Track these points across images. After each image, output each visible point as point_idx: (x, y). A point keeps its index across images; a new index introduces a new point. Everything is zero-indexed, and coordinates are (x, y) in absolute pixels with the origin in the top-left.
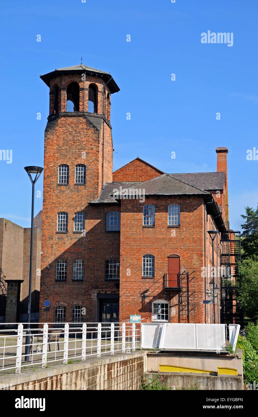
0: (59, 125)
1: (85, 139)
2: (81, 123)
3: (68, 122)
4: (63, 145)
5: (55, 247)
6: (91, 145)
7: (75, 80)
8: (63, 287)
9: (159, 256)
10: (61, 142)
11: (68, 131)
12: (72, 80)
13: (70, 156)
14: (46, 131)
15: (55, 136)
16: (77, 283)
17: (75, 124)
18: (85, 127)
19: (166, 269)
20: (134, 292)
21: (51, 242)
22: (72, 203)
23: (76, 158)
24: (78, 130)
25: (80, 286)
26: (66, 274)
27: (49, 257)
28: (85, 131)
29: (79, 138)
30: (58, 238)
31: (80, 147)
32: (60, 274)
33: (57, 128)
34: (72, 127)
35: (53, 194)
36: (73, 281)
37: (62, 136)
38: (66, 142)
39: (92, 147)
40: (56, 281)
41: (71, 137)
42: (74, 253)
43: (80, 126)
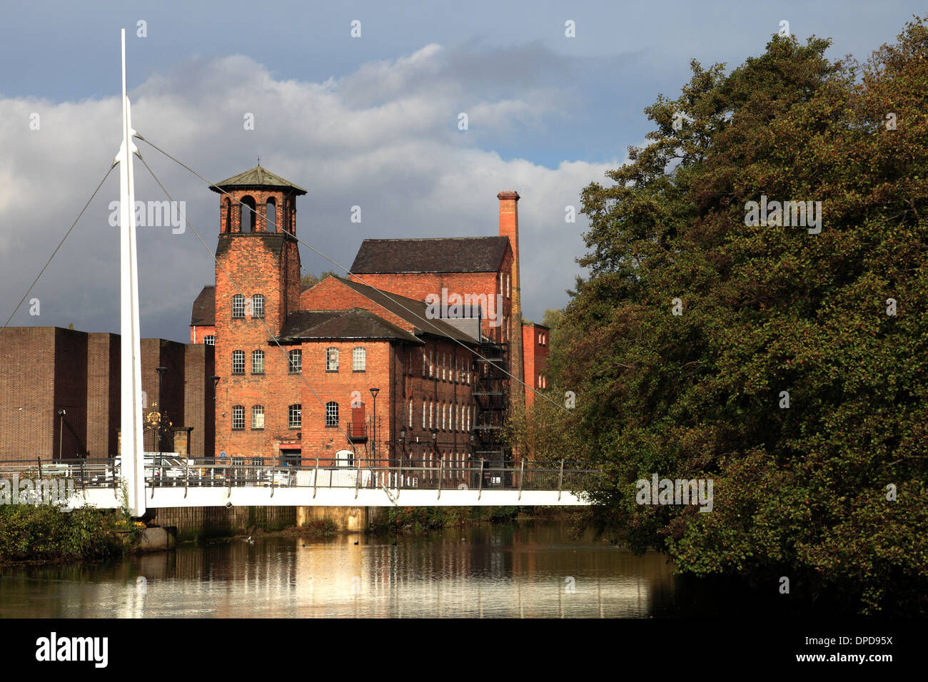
0: (232, 247)
1: (263, 264)
2: (258, 246)
3: (243, 244)
4: (238, 272)
5: (230, 391)
6: (270, 272)
7: (250, 194)
8: (240, 437)
9: (343, 404)
10: (235, 268)
11: (243, 255)
12: (247, 194)
13: (246, 285)
14: (217, 255)
15: (228, 261)
16: (256, 432)
17: (251, 247)
18: (262, 250)
19: (350, 418)
20: (317, 442)
21: (226, 386)
22: (249, 340)
23: (253, 288)
24: (255, 254)
25: (260, 435)
26: (243, 422)
27: (224, 403)
28: (263, 255)
29: (256, 264)
30: (234, 381)
31: (257, 274)
32: (237, 422)
33: (230, 251)
34: (247, 250)
35: (227, 329)
36: (252, 430)
37: (236, 262)
38: (241, 269)
39: (271, 274)
40: (233, 430)
41: (246, 263)
42: (253, 398)
43: (257, 249)
